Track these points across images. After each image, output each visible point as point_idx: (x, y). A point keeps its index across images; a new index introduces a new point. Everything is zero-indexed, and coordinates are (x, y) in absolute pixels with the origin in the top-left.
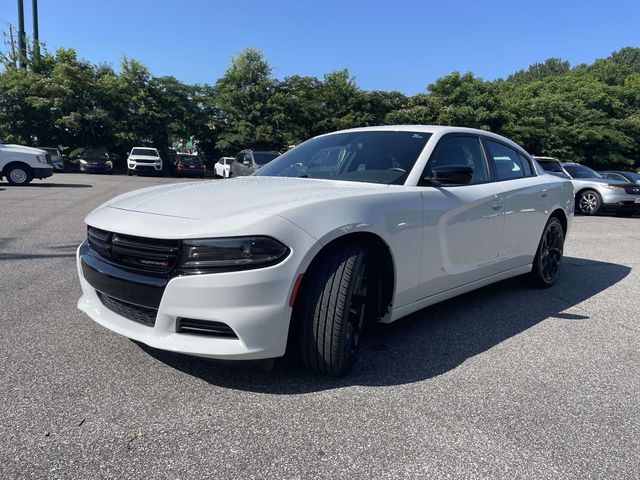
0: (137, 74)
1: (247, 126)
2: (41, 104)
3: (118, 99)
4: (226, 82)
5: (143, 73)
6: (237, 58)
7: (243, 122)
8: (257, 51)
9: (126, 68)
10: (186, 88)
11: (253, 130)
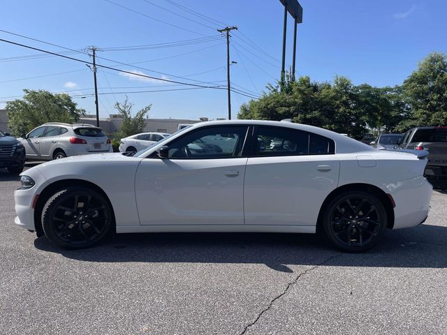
0: (344, 85)
1: (424, 114)
2: (283, 111)
3: (328, 103)
4: (411, 81)
5: (347, 85)
6: (423, 62)
7: (421, 111)
8: (440, 54)
9: (337, 83)
10: (377, 91)
11: (429, 116)
